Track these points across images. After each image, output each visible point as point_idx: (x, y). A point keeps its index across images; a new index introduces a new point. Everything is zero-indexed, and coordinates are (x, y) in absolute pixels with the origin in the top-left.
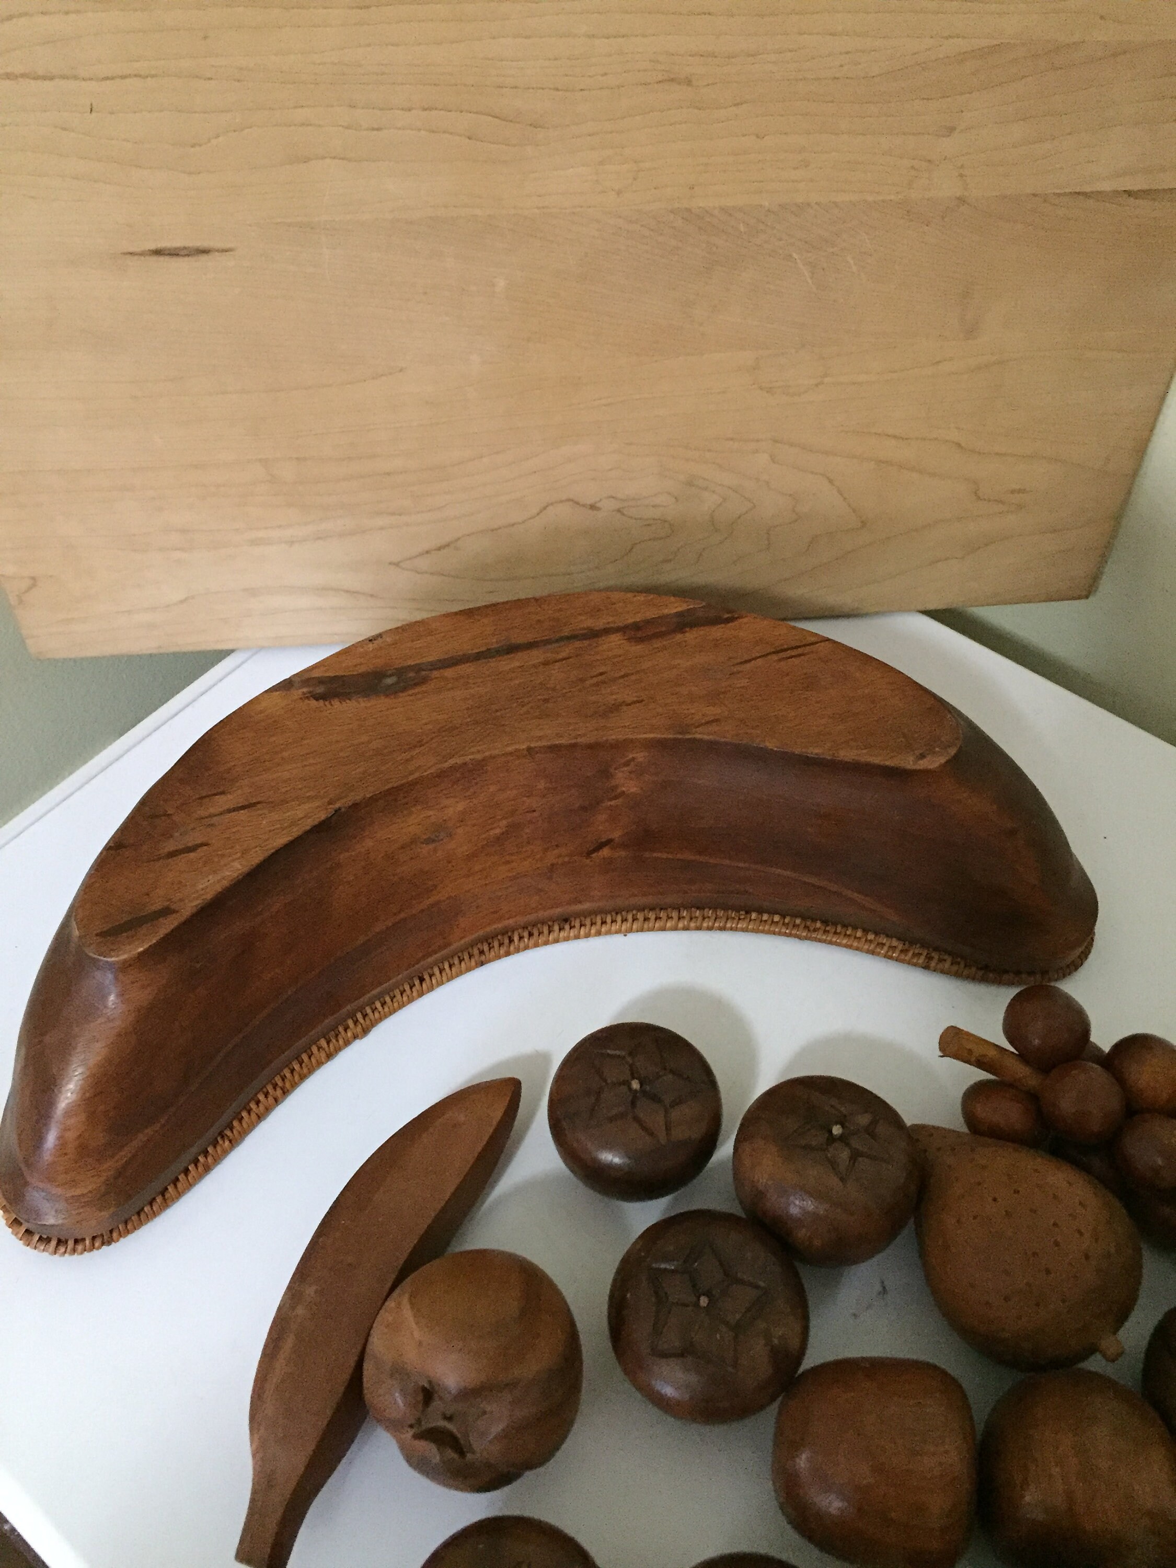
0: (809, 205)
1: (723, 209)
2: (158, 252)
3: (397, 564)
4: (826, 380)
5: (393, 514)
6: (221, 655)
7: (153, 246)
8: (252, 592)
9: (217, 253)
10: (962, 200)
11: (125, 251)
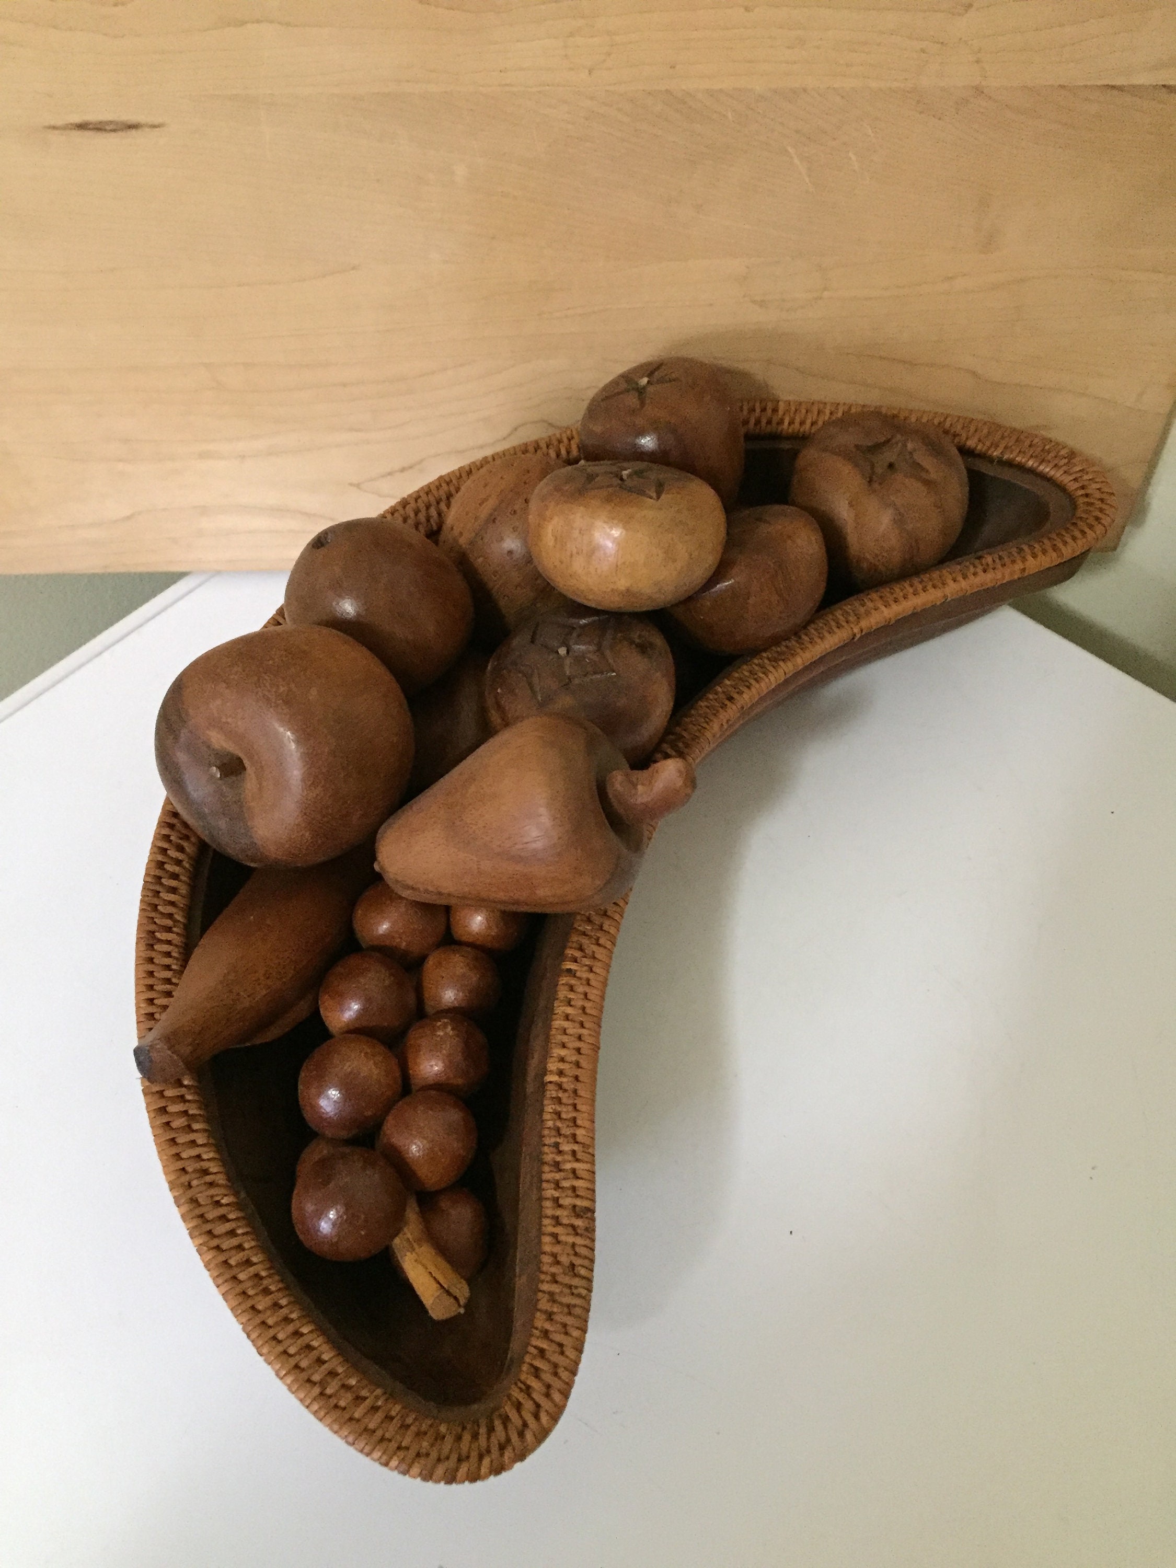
0: (805, 90)
1: (710, 93)
2: (82, 126)
3: (358, 486)
4: (826, 294)
5: (351, 430)
6: (172, 578)
7: (77, 119)
8: (204, 510)
9: (147, 130)
10: (979, 91)
11: (47, 124)
